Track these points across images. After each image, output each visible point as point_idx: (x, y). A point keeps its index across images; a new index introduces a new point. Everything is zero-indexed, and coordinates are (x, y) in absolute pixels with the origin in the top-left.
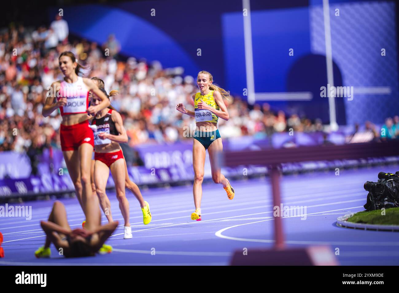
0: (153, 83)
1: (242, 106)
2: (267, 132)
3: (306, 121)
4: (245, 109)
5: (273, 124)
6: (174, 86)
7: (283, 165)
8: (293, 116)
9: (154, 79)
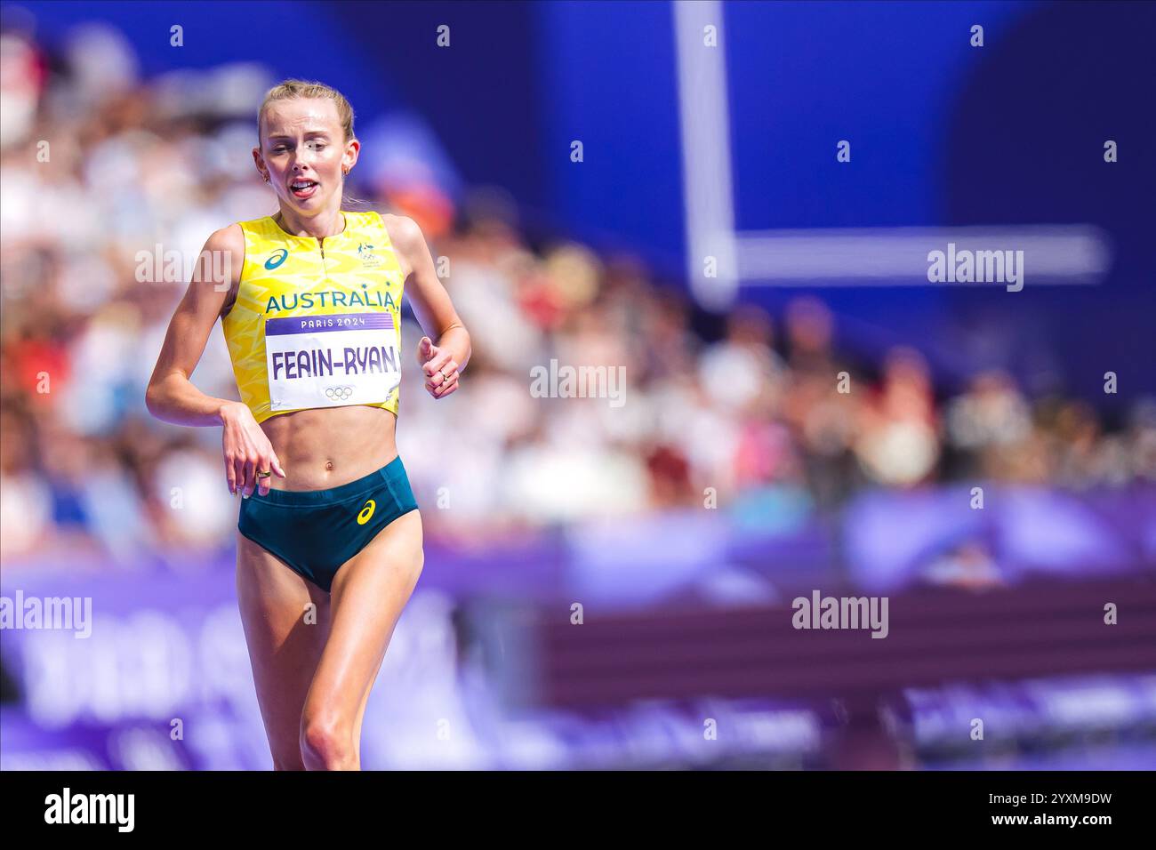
0: (78, 173)
1: (653, 321)
2: (813, 487)
3: (1067, 415)
4: (676, 338)
5: (854, 438)
6: (213, 189)
7: (915, 697)
8: (986, 380)
9: (86, 141)
